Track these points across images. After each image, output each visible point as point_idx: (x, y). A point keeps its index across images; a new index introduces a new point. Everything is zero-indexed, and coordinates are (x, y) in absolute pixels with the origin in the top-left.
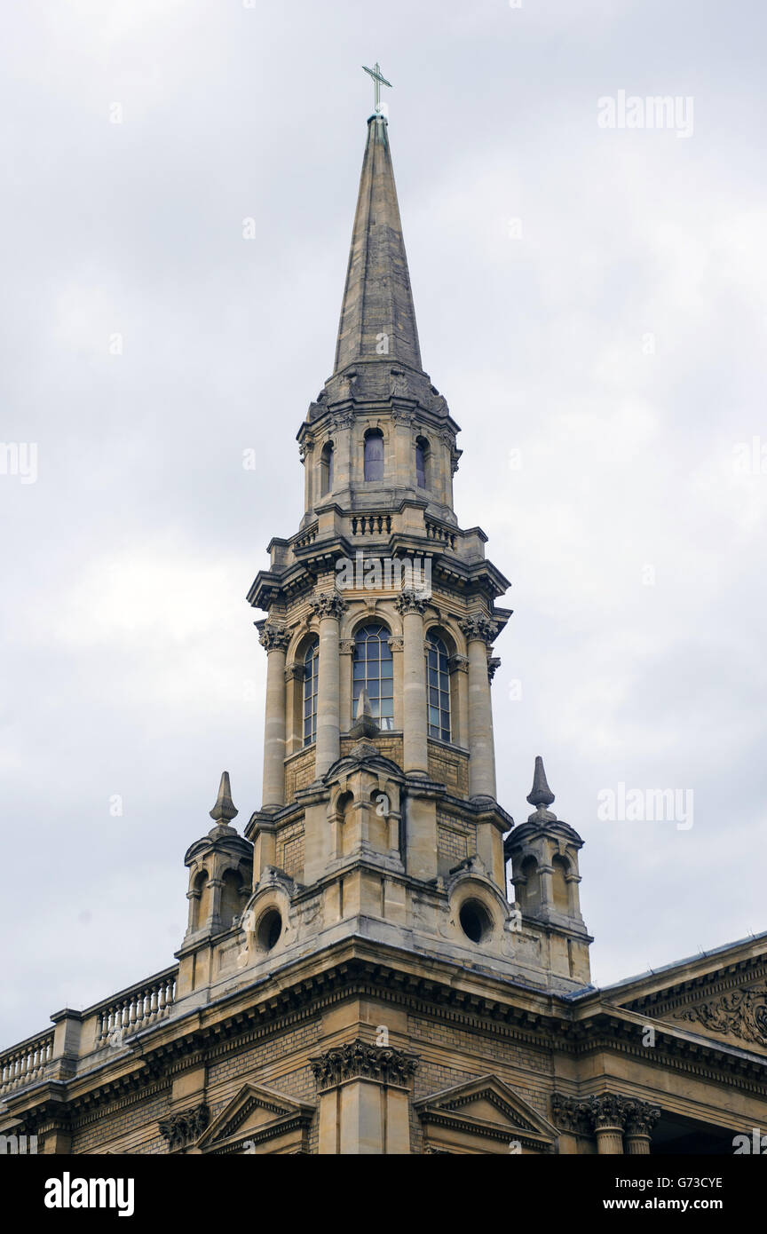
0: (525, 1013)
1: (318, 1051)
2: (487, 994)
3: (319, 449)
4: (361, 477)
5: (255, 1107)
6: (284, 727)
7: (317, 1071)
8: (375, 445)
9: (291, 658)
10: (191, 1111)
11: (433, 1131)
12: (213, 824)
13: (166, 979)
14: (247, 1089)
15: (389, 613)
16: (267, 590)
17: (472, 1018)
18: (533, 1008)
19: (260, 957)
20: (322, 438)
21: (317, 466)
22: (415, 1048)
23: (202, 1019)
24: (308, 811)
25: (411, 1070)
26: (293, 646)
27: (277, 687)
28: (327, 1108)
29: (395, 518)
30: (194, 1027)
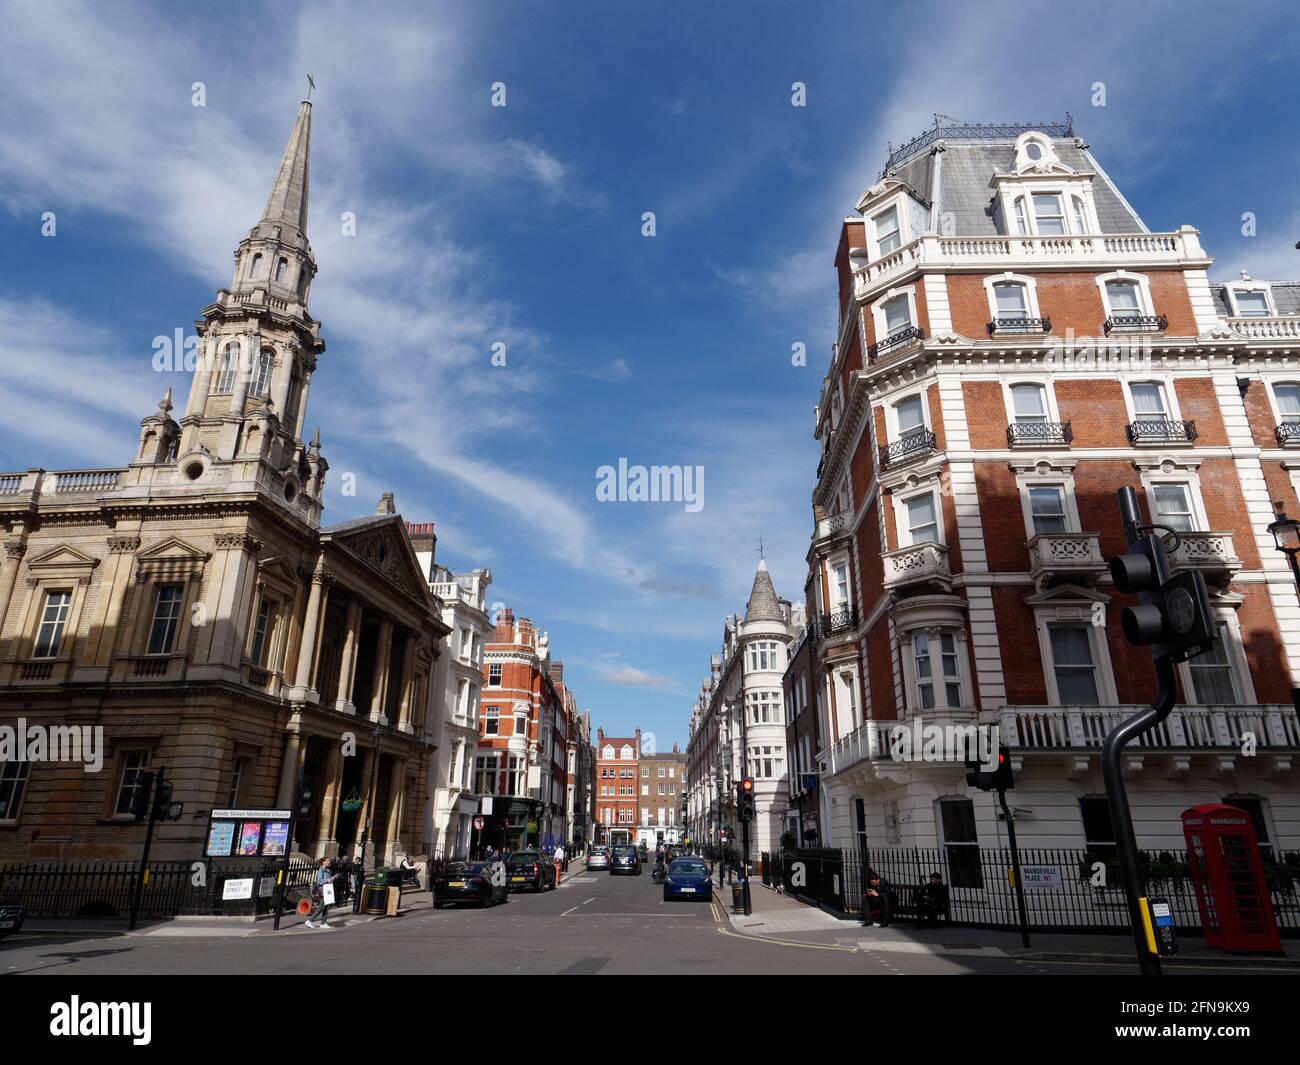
1: (219, 531)
2: (292, 523)
4: (274, 278)
5: (175, 545)
6: (212, 379)
7: (217, 540)
8: (283, 265)
10: (131, 538)
11: (260, 573)
12: (160, 410)
14: (173, 537)
15: (278, 347)
19: (188, 481)
20: (254, 249)
23: (150, 501)
24: (226, 425)
25: (260, 549)
29: (289, 305)
30: (145, 503)
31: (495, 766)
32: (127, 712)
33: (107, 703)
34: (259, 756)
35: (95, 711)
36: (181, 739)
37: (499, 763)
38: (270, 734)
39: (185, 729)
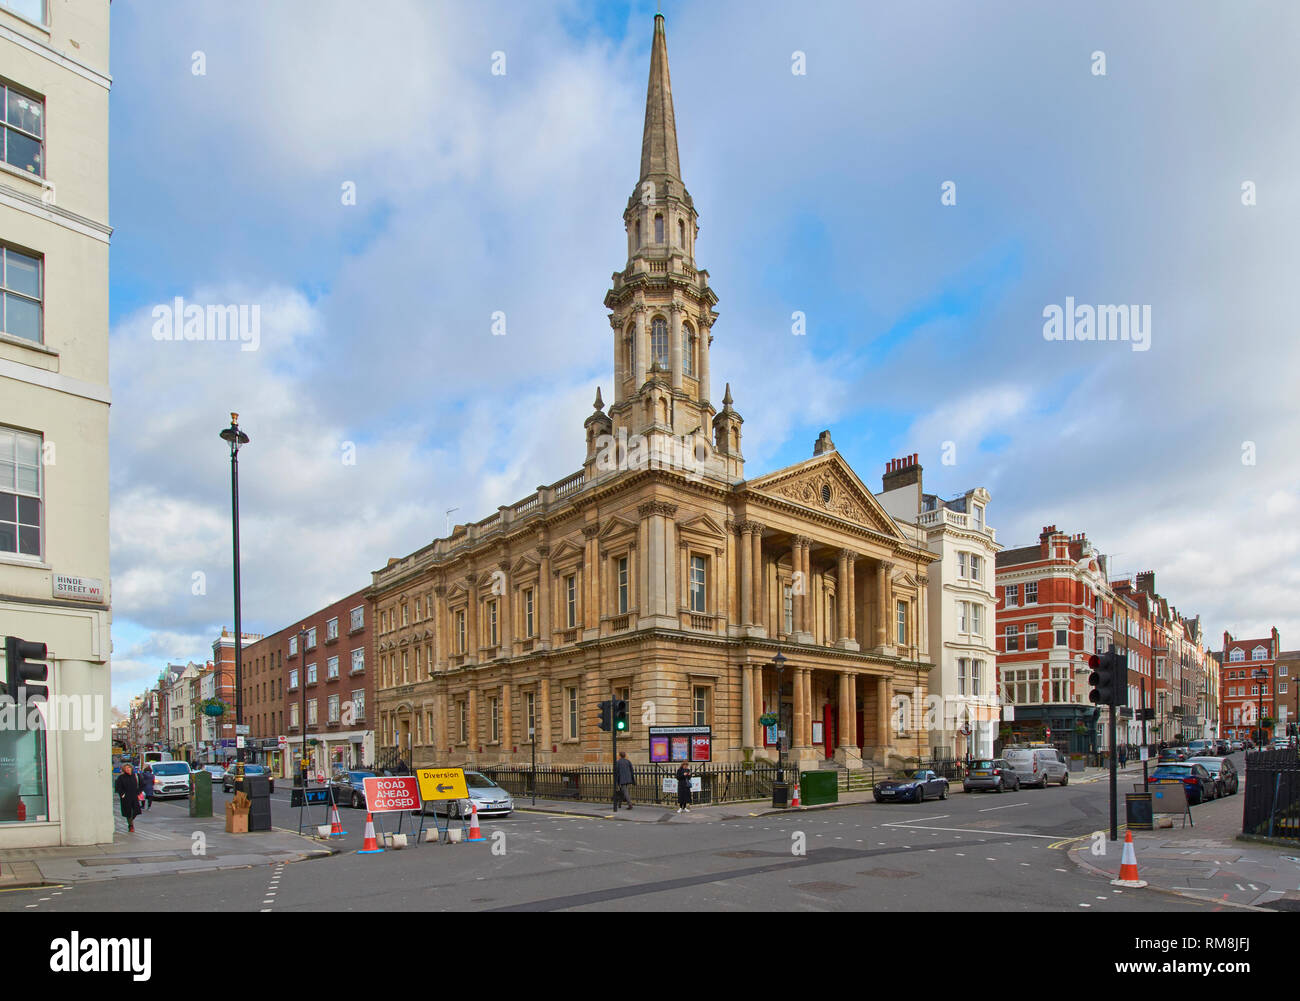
0: (718, 490)
1: (640, 504)
3: (634, 224)
5: (617, 523)
6: (623, 366)
7: (639, 511)
8: (660, 222)
9: (624, 334)
10: (594, 525)
11: (682, 533)
12: (595, 410)
13: (580, 474)
14: (614, 517)
15: (666, 314)
16: (612, 299)
17: (697, 492)
18: (722, 488)
20: (635, 218)
21: (633, 233)
22: (676, 503)
23: (595, 491)
24: (634, 406)
25: (675, 511)
26: (625, 328)
27: (619, 347)
28: (644, 524)
29: (668, 263)
30: (592, 494)
31: (1037, 677)
32: (613, 659)
33: (603, 654)
34: (716, 685)
35: (597, 661)
36: (644, 676)
37: (1041, 674)
38: (725, 666)
39: (644, 668)
